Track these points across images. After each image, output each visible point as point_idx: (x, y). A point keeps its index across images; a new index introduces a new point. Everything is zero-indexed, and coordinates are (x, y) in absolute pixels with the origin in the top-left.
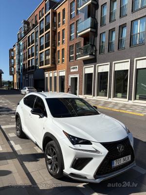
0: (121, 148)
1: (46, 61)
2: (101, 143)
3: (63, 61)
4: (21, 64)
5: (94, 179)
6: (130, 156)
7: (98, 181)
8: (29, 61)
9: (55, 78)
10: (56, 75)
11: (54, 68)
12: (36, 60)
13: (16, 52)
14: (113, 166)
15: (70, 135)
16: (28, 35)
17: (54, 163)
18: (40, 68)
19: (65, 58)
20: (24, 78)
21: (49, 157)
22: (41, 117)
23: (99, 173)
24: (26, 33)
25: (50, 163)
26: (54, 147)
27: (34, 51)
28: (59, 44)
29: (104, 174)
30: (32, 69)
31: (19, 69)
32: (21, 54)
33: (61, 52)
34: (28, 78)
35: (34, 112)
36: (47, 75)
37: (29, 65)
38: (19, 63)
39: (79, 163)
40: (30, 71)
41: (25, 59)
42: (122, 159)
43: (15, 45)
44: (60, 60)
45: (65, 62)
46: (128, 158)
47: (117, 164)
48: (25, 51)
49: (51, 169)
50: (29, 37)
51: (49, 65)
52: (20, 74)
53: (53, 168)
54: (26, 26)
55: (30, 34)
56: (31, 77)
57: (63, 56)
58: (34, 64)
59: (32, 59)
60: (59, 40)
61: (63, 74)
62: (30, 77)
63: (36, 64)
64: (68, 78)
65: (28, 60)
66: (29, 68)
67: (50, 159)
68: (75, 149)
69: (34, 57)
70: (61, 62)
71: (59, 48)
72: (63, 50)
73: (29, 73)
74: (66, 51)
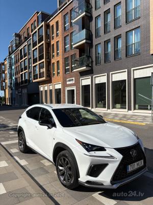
0: (134, 153)
1: (40, 74)
2: (115, 149)
3: (58, 73)
4: (14, 78)
5: (111, 185)
6: (143, 160)
7: (115, 187)
8: (22, 75)
9: (51, 91)
10: (51, 88)
11: (49, 81)
12: (30, 73)
13: (8, 65)
14: (128, 170)
15: (83, 143)
16: (20, 48)
17: (68, 173)
18: (34, 81)
19: (61, 71)
20: (17, 92)
21: (61, 168)
22: (49, 128)
23: (115, 179)
24: (17, 46)
25: (63, 175)
26: (66, 157)
27: (27, 64)
28: (53, 56)
30: (25, 83)
31: (11, 84)
32: (13, 67)
33: (56, 65)
34: (21, 92)
36: (42, 88)
37: (22, 78)
38: (11, 77)
39: (95, 170)
40: (23, 85)
41: (17, 73)
42: (136, 164)
43: (6, 59)
44: (55, 72)
45: (61, 74)
46: (141, 163)
47: (132, 169)
48: (17, 65)
49: (64, 180)
50: (21, 50)
51: (44, 78)
52: (12, 89)
53: (66, 179)
54: (18, 38)
55: (22, 47)
56: (25, 91)
57: (58, 69)
58: (27, 78)
59: (25, 73)
60: (53, 52)
61: (59, 86)
62: (23, 92)
63: (30, 77)
64: (64, 91)
65: (21, 73)
66: (22, 82)
67: (62, 170)
68: (90, 156)
69: (27, 71)
70: (56, 75)
71: (53, 61)
72: (58, 62)
73: (22, 88)
74: (61, 63)
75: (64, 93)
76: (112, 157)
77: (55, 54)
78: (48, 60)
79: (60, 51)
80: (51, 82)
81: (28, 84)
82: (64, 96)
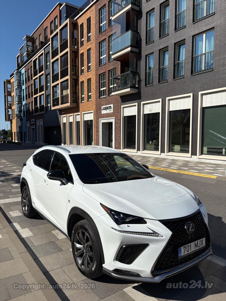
0: (190, 228)
1: (62, 97)
2: (160, 221)
3: (89, 97)
4: (24, 103)
5: (151, 276)
6: (204, 239)
7: (158, 279)
8: (36, 98)
9: (78, 123)
10: (78, 118)
11: (75, 109)
12: (47, 96)
13: (16, 84)
14: (179, 255)
16: (33, 59)
17: (87, 255)
18: (53, 108)
19: (93, 93)
20: (28, 125)
21: (78, 246)
22: (63, 184)
25: (81, 256)
26: (86, 230)
27: (43, 83)
28: (82, 71)
29: (166, 268)
30: (41, 111)
31: (20, 111)
32: (24, 87)
33: (85, 85)
34: (35, 124)
35: (52, 176)
36: (64, 119)
37: (36, 104)
38: (20, 102)
39: (128, 253)
40: (37, 114)
41: (29, 96)
42: (193, 244)
43: (13, 74)
45: (94, 98)
46: (202, 243)
47: (186, 253)
48: (29, 84)
49: (83, 264)
50: (35, 61)
51: (68, 105)
52: (21, 120)
53: (86, 262)
54: (30, 44)
55: (36, 56)
56: (40, 123)
57: (89, 90)
58: (43, 103)
59: (40, 96)
60: (82, 65)
61: (89, 117)
62: (38, 124)
63: (47, 102)
64: (97, 123)
65: (34, 96)
66: (36, 108)
67: (79, 249)
68: (121, 231)
69: (44, 92)
70: (86, 99)
71: (82, 78)
72: (89, 80)
73: (37, 118)
74: (93, 82)
75: (97, 128)
76: (154, 233)
77: (85, 68)
78: (74, 77)
79: (93, 64)
80: (78, 111)
81: (44, 112)
82: (98, 131)
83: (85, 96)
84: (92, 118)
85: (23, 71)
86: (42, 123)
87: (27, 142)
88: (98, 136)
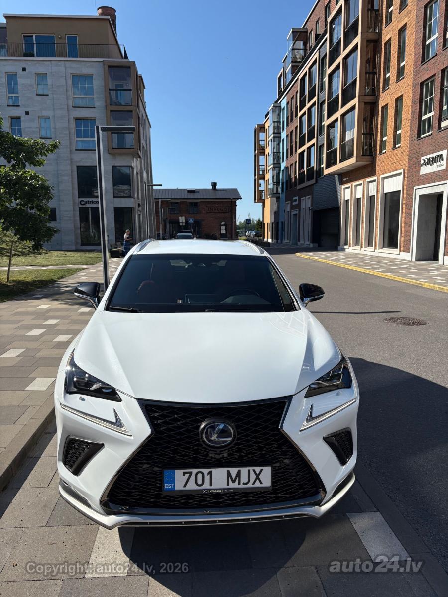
1: (343, 147)
3: (397, 139)
4: (283, 166)
5: (102, 511)
6: (268, 469)
8: (302, 154)
9: (371, 198)
10: (373, 190)
11: (366, 169)
12: (320, 148)
13: (271, 131)
14: (167, 486)
16: (300, 76)
18: (326, 172)
19: (406, 130)
20: (288, 209)
27: (314, 123)
28: (387, 82)
30: (308, 179)
31: (276, 183)
32: (284, 135)
33: (391, 112)
34: (298, 206)
36: (348, 193)
37: (301, 166)
38: (276, 165)
40: (303, 185)
41: (291, 152)
42: (219, 472)
43: (268, 114)
45: (405, 142)
46: (256, 476)
47: (193, 486)
48: (292, 127)
50: (303, 79)
51: (352, 161)
52: (278, 199)
55: (305, 69)
56: (307, 203)
57: (397, 125)
58: (313, 163)
59: (309, 148)
61: (394, 184)
62: (303, 206)
63: (319, 161)
64: (410, 197)
65: (299, 151)
66: (302, 178)
69: (314, 141)
70: (389, 146)
71: (386, 99)
72: (399, 100)
73: (302, 193)
74: (407, 103)
75: (409, 207)
77: (392, 74)
78: (369, 99)
79: (409, 62)
80: (372, 172)
81: (313, 181)
82: (409, 215)
83: (389, 138)
84: (399, 187)
85: (284, 104)
86: (309, 205)
87: (286, 241)
88: (408, 225)
